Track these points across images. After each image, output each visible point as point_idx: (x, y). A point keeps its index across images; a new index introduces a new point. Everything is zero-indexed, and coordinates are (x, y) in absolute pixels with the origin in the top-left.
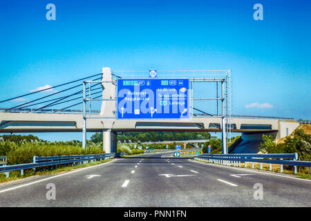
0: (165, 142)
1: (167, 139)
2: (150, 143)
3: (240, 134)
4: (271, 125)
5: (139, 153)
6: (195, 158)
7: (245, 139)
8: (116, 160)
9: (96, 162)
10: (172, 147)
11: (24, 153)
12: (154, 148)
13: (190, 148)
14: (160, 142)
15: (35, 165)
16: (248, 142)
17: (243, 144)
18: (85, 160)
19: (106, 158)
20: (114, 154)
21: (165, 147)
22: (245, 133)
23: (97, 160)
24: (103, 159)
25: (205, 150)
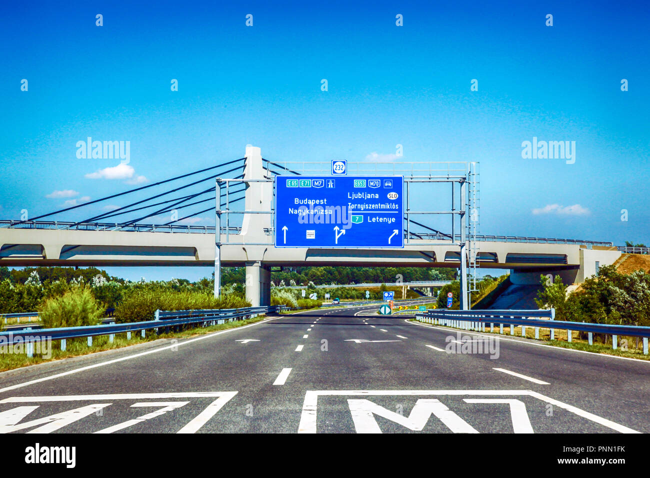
0: (365, 285)
1: (368, 279)
2: (334, 286)
3: (508, 272)
4: (566, 256)
5: (312, 307)
6: (418, 318)
7: (517, 280)
8: (270, 319)
9: (236, 322)
10: (378, 296)
11: (141, 305)
12: (341, 297)
13: (414, 297)
14: (353, 286)
15: (157, 324)
16: (523, 288)
17: (513, 292)
18: (221, 318)
19: (252, 316)
20: (265, 309)
21: (363, 296)
22: (516, 270)
23: (238, 319)
24: (247, 317)
25: (442, 303)
